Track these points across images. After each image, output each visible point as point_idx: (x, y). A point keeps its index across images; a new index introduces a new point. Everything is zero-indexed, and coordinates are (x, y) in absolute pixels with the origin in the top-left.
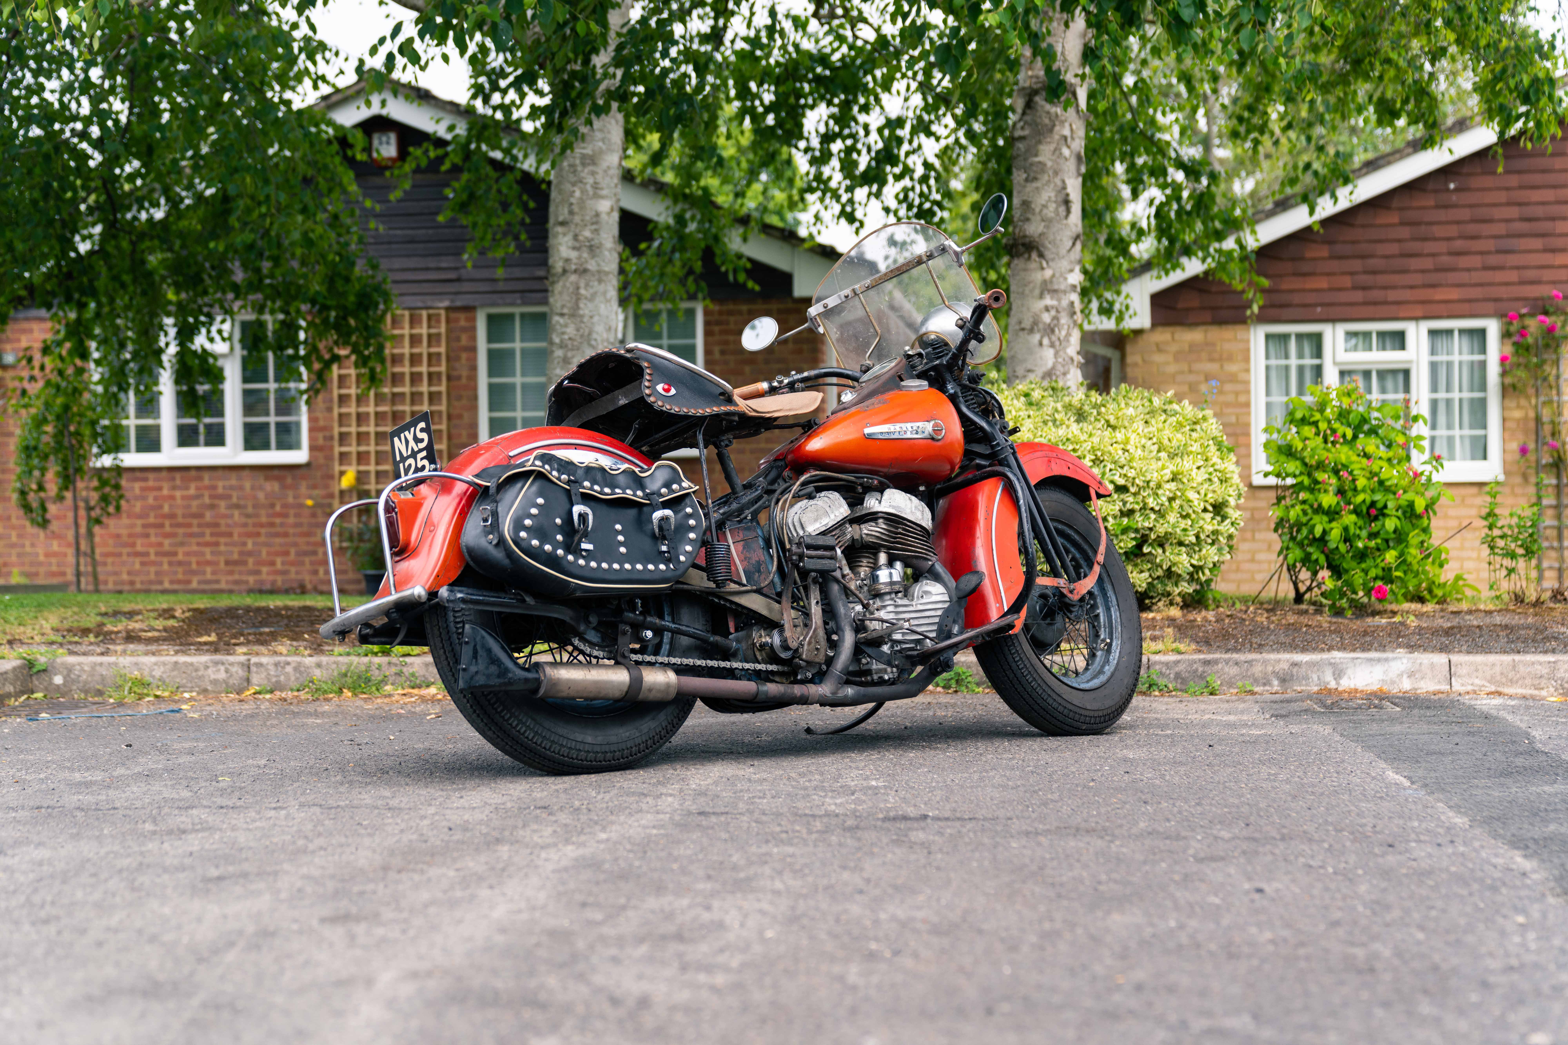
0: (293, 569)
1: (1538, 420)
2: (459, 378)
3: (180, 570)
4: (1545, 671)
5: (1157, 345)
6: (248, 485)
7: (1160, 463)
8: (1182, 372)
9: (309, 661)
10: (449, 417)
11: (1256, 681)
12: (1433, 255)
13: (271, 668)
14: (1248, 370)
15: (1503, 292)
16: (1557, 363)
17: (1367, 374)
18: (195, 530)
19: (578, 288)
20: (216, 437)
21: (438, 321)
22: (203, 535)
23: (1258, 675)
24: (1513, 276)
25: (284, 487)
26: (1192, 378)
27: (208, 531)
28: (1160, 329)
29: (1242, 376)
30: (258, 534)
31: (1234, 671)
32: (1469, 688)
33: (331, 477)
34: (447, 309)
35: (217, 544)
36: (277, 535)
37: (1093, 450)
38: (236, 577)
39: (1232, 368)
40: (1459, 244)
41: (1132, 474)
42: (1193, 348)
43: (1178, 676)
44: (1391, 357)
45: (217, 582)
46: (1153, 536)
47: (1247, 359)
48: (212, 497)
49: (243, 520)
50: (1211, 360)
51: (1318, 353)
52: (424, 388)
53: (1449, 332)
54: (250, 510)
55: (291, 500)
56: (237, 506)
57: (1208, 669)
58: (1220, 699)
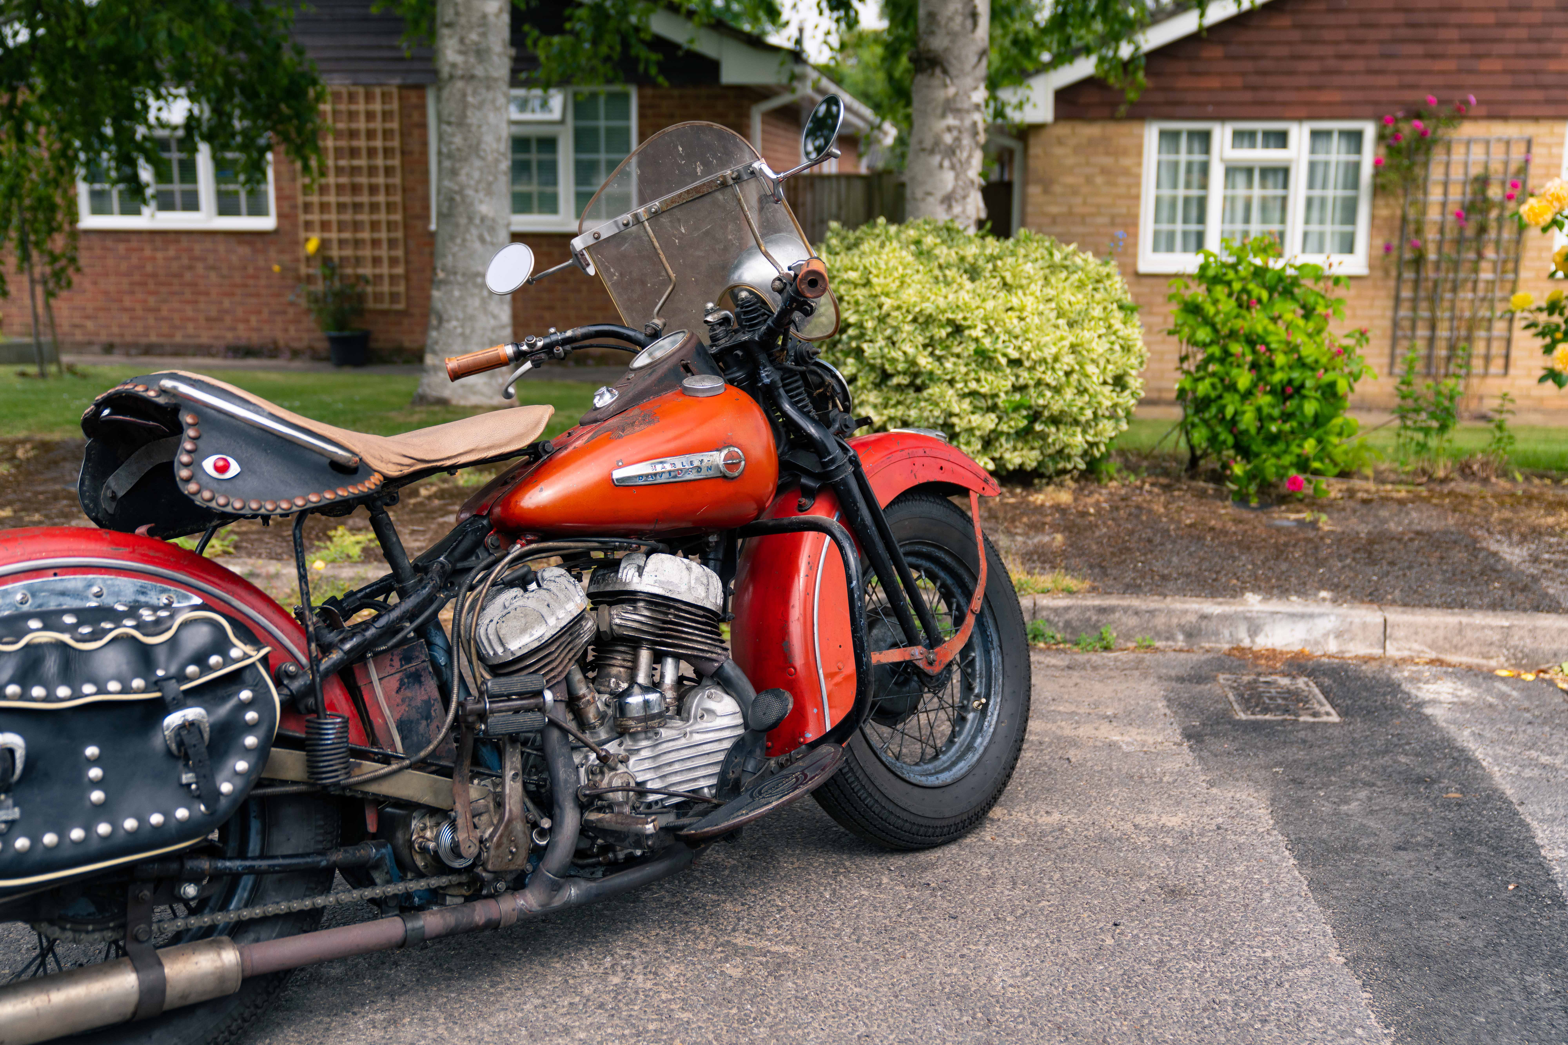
1: (1404, 220)
2: (411, 153)
4: (1496, 637)
5: (1058, 139)
6: (222, 249)
7: (1058, 333)
8: (1079, 165)
10: (404, 190)
11: (1158, 635)
12: (1321, 58)
14: (1139, 164)
15: (1383, 96)
16: (1426, 165)
17: (1249, 171)
18: (176, 288)
19: (464, 95)
20: (191, 204)
21: (391, 98)
22: (183, 293)
23: (1161, 627)
24: (1393, 80)
25: (254, 251)
26: (1088, 170)
27: (187, 290)
28: (1062, 123)
29: (1135, 170)
30: (234, 294)
31: (1133, 621)
32: (1406, 654)
33: (297, 242)
34: (399, 87)
36: (251, 295)
37: (985, 319)
38: (215, 332)
39: (1126, 162)
40: (1346, 48)
41: (1027, 347)
42: (1092, 142)
44: (1273, 155)
46: (1046, 413)
47: (1140, 154)
48: (190, 258)
49: (220, 281)
50: (1107, 154)
51: (1207, 150)
52: (380, 162)
53: (1328, 134)
54: (225, 271)
55: (261, 264)
56: (213, 268)
57: (1103, 618)
58: (1116, 660)
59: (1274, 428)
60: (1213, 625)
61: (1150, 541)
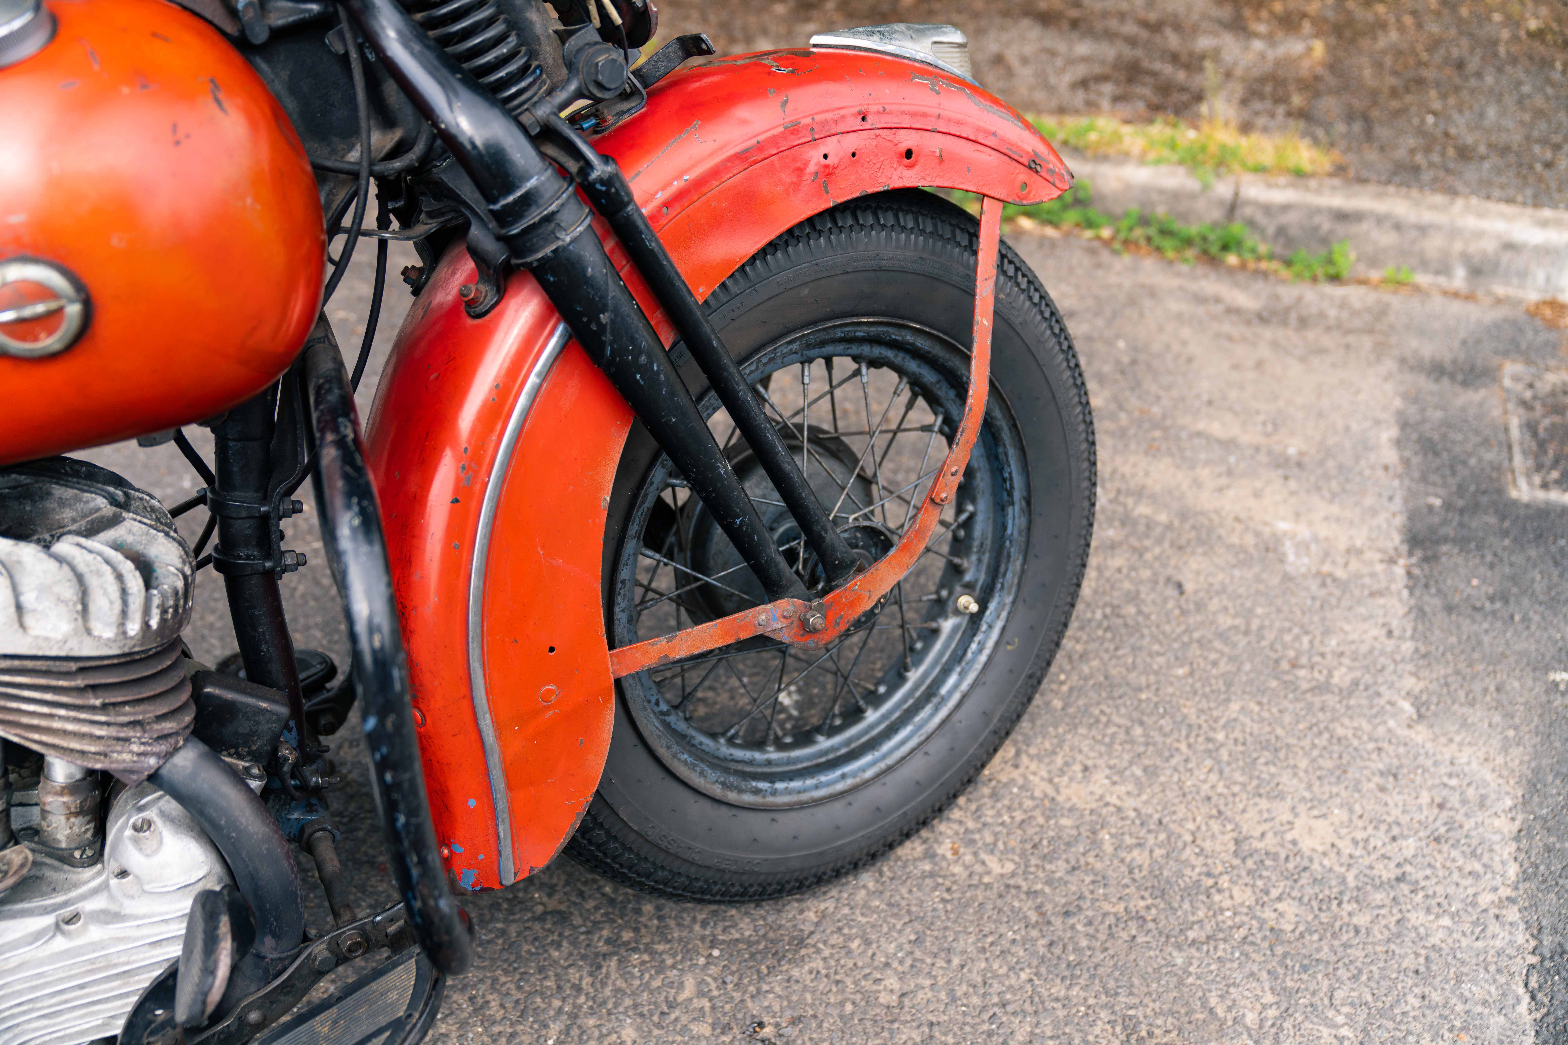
23: (1432, 253)
31: (1388, 238)
57: (1341, 229)
58: (1343, 304)
60: (1521, 261)
61: (1460, 65)
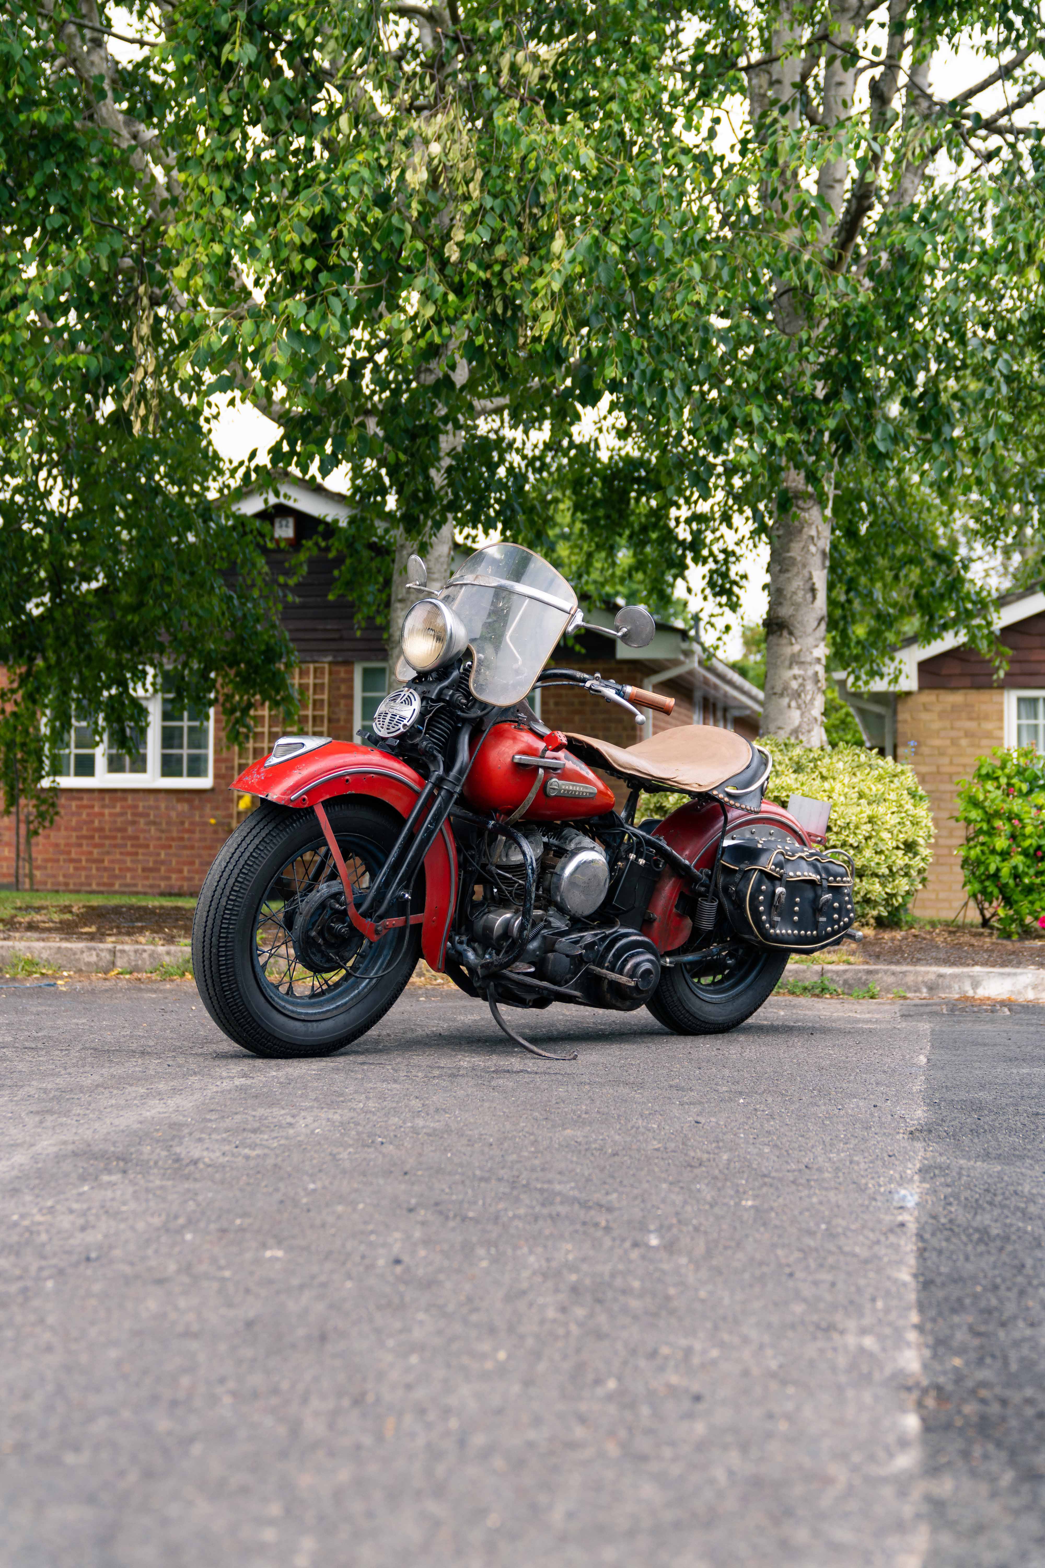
0: (197, 877)
2: (338, 720)
3: (105, 874)
5: (924, 705)
6: (163, 805)
7: (859, 808)
8: (945, 729)
9: (161, 949)
11: (908, 989)
13: (132, 954)
14: (1002, 728)
18: (119, 841)
20: (139, 765)
21: (323, 673)
22: (125, 846)
25: (192, 808)
26: (954, 734)
27: (129, 843)
28: (927, 691)
29: (997, 733)
30: (170, 847)
31: (891, 979)
33: (231, 800)
34: (330, 663)
35: (137, 854)
36: (185, 848)
38: (151, 882)
39: (988, 726)
42: (955, 708)
43: (846, 982)
45: (135, 885)
47: (1001, 719)
48: (134, 814)
49: (158, 834)
50: (971, 719)
55: (197, 819)
56: (154, 823)
57: (870, 978)
58: (877, 1002)
59: (1027, 880)
60: (947, 981)
